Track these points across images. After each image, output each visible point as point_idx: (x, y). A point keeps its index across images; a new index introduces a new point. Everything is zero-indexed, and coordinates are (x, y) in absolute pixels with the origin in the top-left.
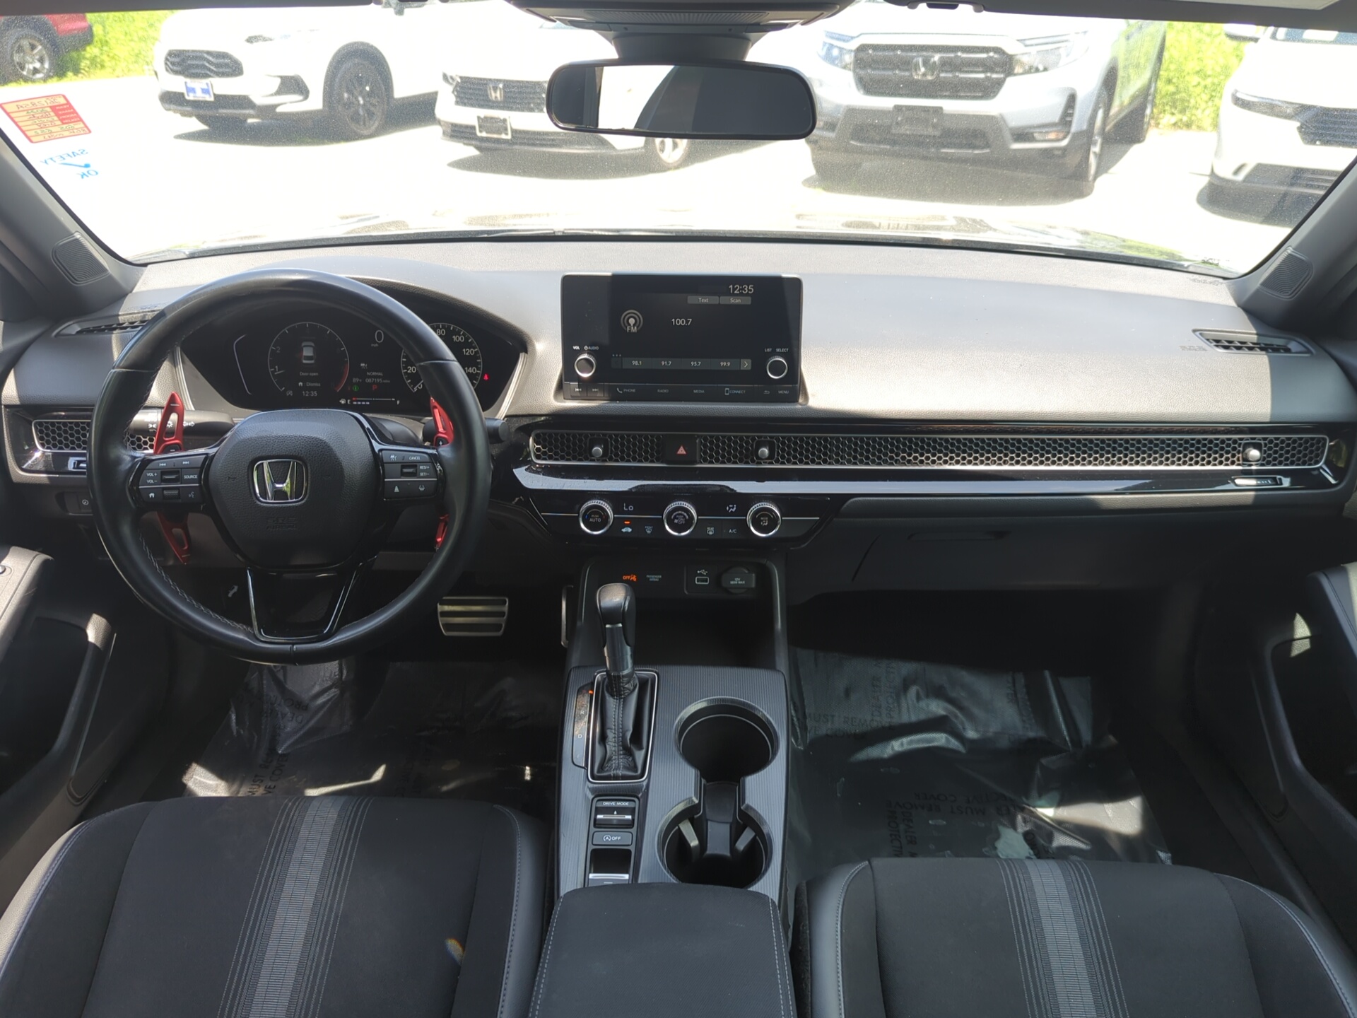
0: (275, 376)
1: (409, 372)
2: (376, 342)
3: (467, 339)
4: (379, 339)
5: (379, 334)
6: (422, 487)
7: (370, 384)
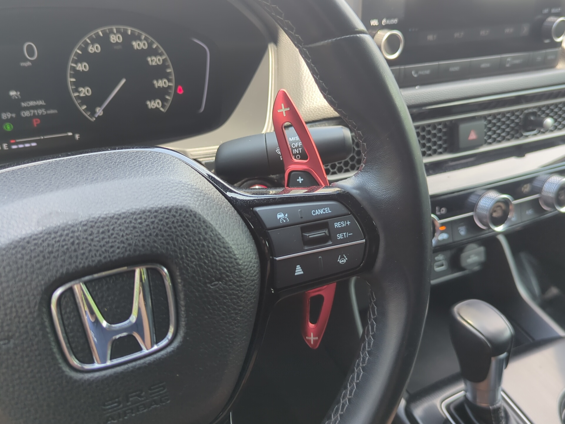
2: (26, 60)
4: (31, 54)
5: (30, 48)
6: (342, 257)
7: (30, 119)
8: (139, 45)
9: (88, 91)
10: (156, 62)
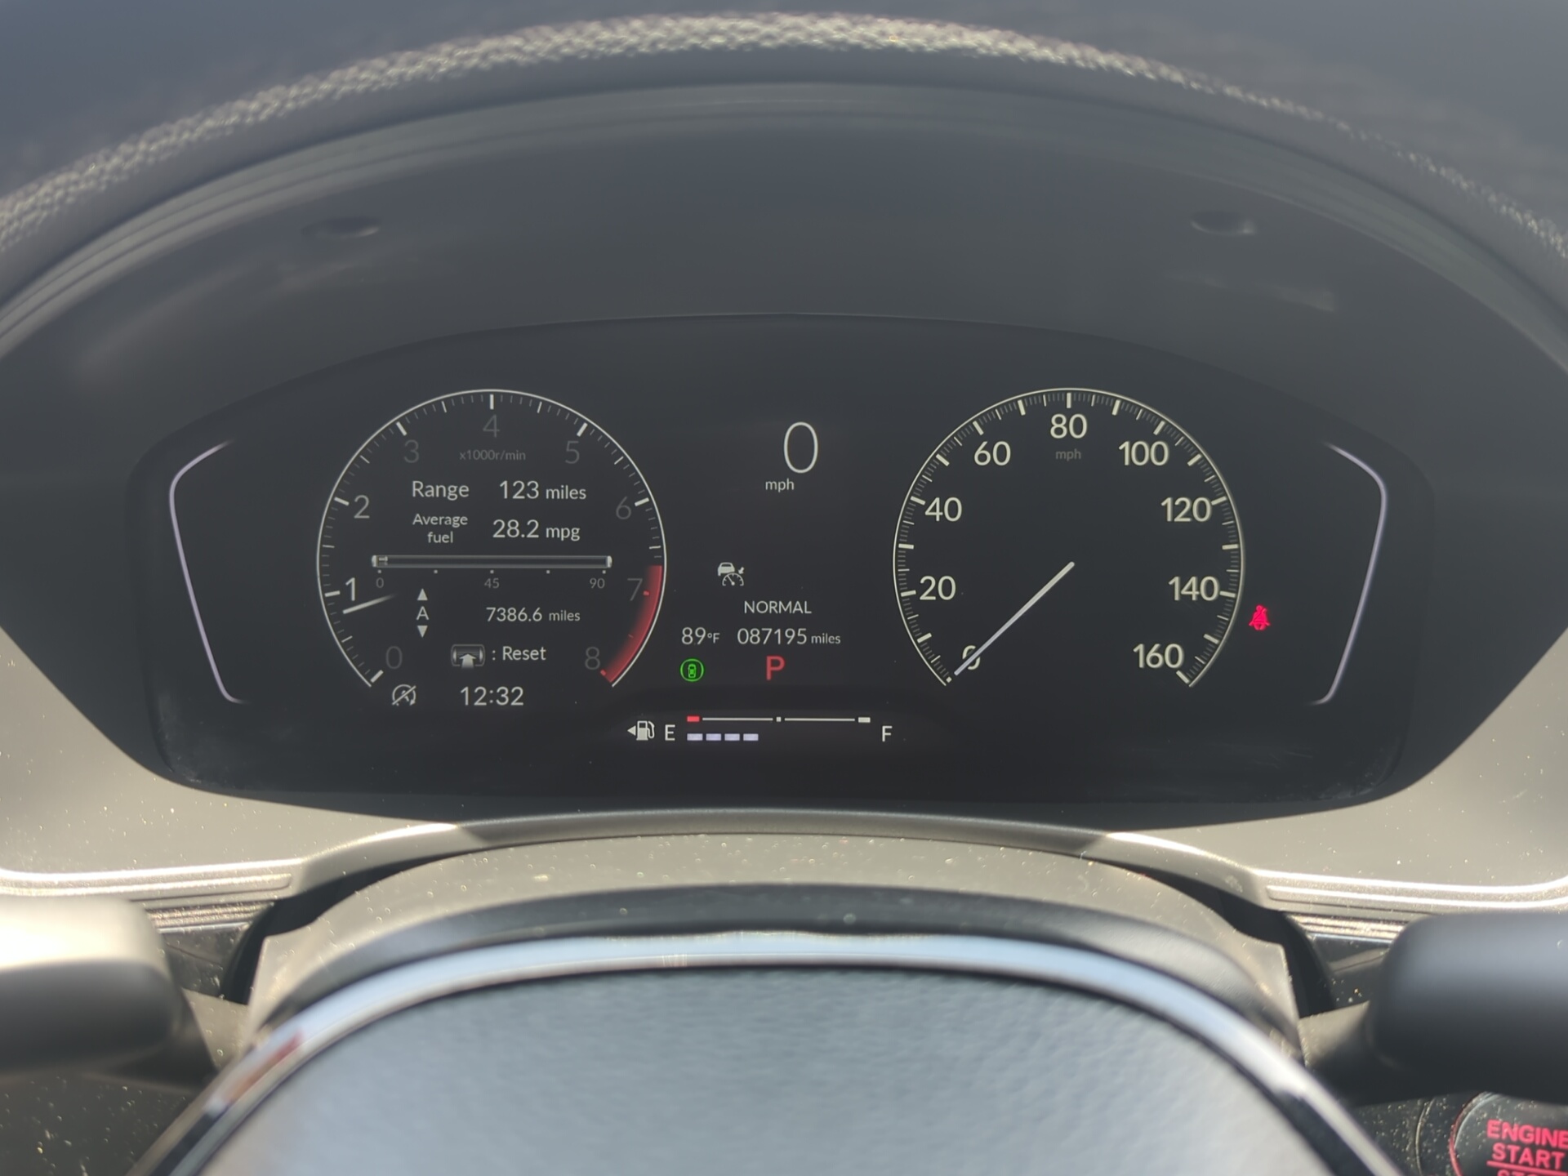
0: (346, 625)
1: (923, 597)
2: (783, 474)
3: (1180, 454)
4: (801, 459)
5: (801, 437)
7: (758, 653)
8: (1140, 451)
9: (947, 588)
10: (1190, 514)
